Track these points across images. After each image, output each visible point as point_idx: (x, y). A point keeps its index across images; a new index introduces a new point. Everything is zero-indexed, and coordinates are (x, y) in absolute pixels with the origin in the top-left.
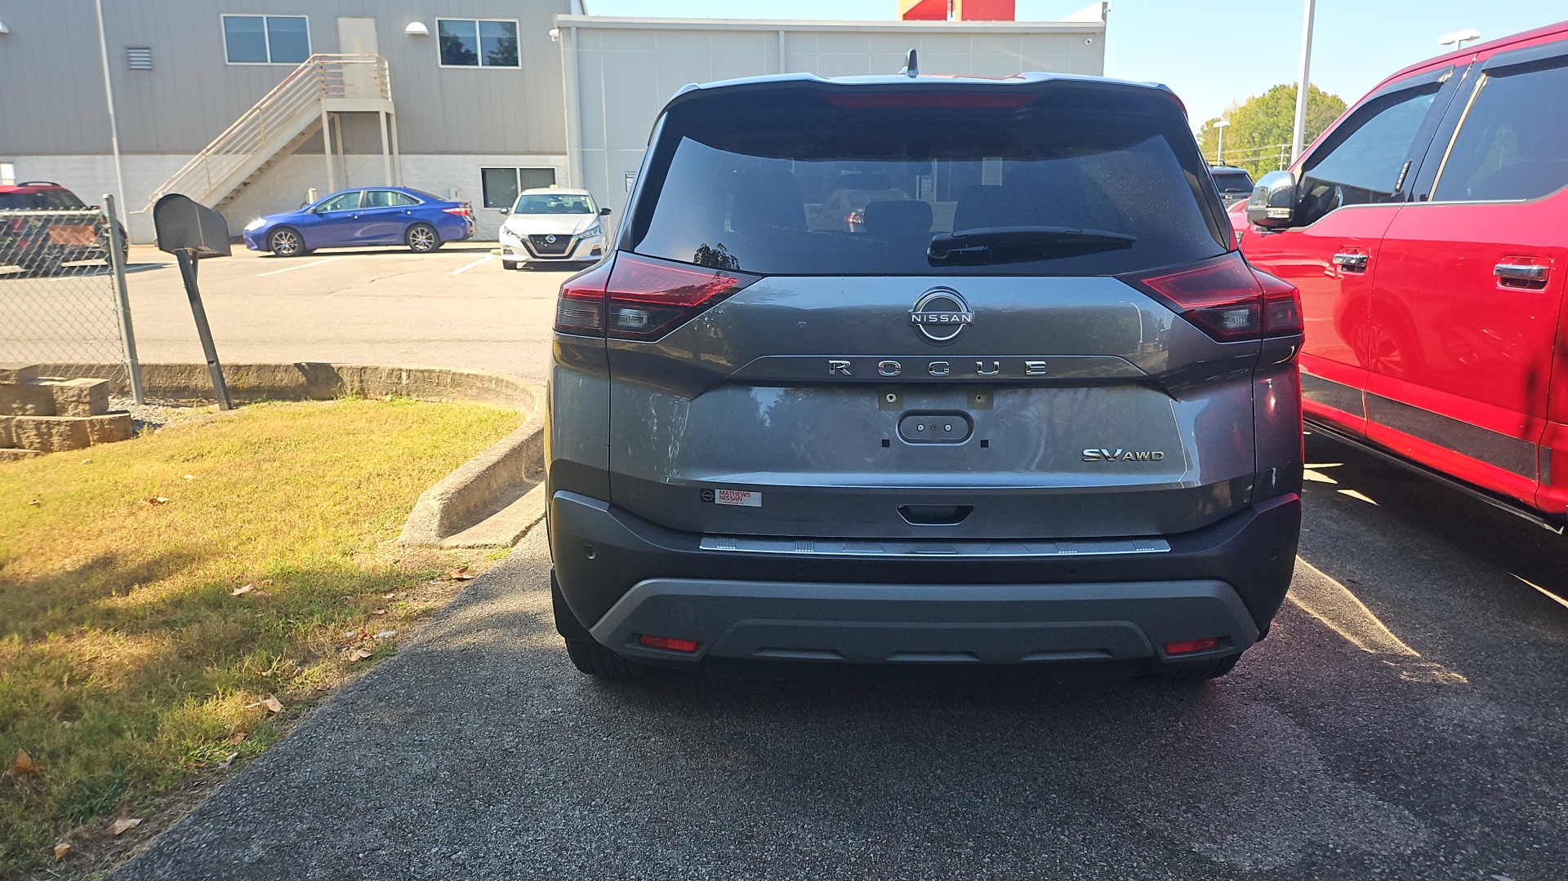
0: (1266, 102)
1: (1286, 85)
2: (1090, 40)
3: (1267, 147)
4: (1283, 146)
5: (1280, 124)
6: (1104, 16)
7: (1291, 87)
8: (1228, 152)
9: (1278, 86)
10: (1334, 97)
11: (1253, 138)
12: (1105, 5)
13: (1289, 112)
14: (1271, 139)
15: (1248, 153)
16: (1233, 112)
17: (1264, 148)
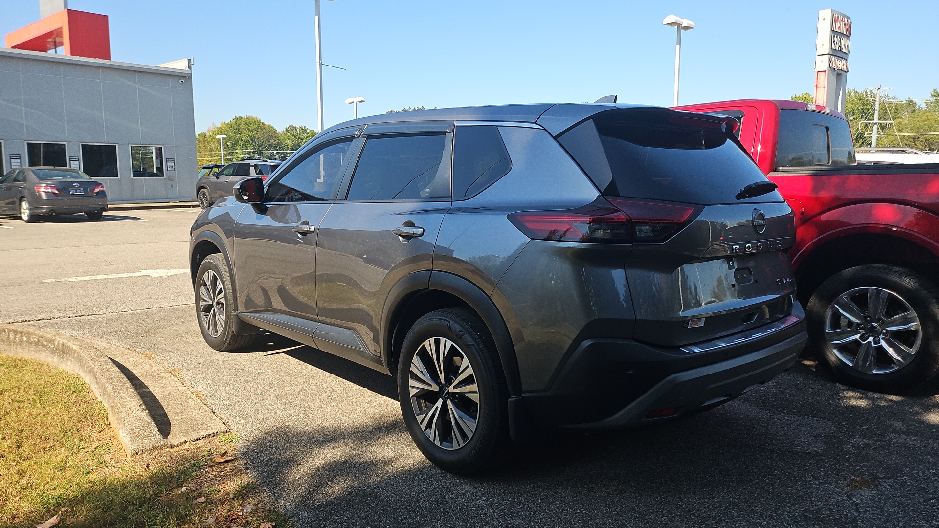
0: (233, 125)
1: (242, 117)
2: (183, 80)
3: (237, 151)
4: (246, 151)
5: (243, 139)
6: (190, 67)
7: (245, 118)
8: (213, 153)
9: (238, 117)
10: (269, 126)
11: (228, 145)
12: (189, 61)
13: (246, 132)
14: (239, 147)
15: (226, 154)
16: (214, 130)
17: (235, 151)
